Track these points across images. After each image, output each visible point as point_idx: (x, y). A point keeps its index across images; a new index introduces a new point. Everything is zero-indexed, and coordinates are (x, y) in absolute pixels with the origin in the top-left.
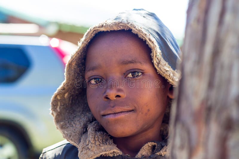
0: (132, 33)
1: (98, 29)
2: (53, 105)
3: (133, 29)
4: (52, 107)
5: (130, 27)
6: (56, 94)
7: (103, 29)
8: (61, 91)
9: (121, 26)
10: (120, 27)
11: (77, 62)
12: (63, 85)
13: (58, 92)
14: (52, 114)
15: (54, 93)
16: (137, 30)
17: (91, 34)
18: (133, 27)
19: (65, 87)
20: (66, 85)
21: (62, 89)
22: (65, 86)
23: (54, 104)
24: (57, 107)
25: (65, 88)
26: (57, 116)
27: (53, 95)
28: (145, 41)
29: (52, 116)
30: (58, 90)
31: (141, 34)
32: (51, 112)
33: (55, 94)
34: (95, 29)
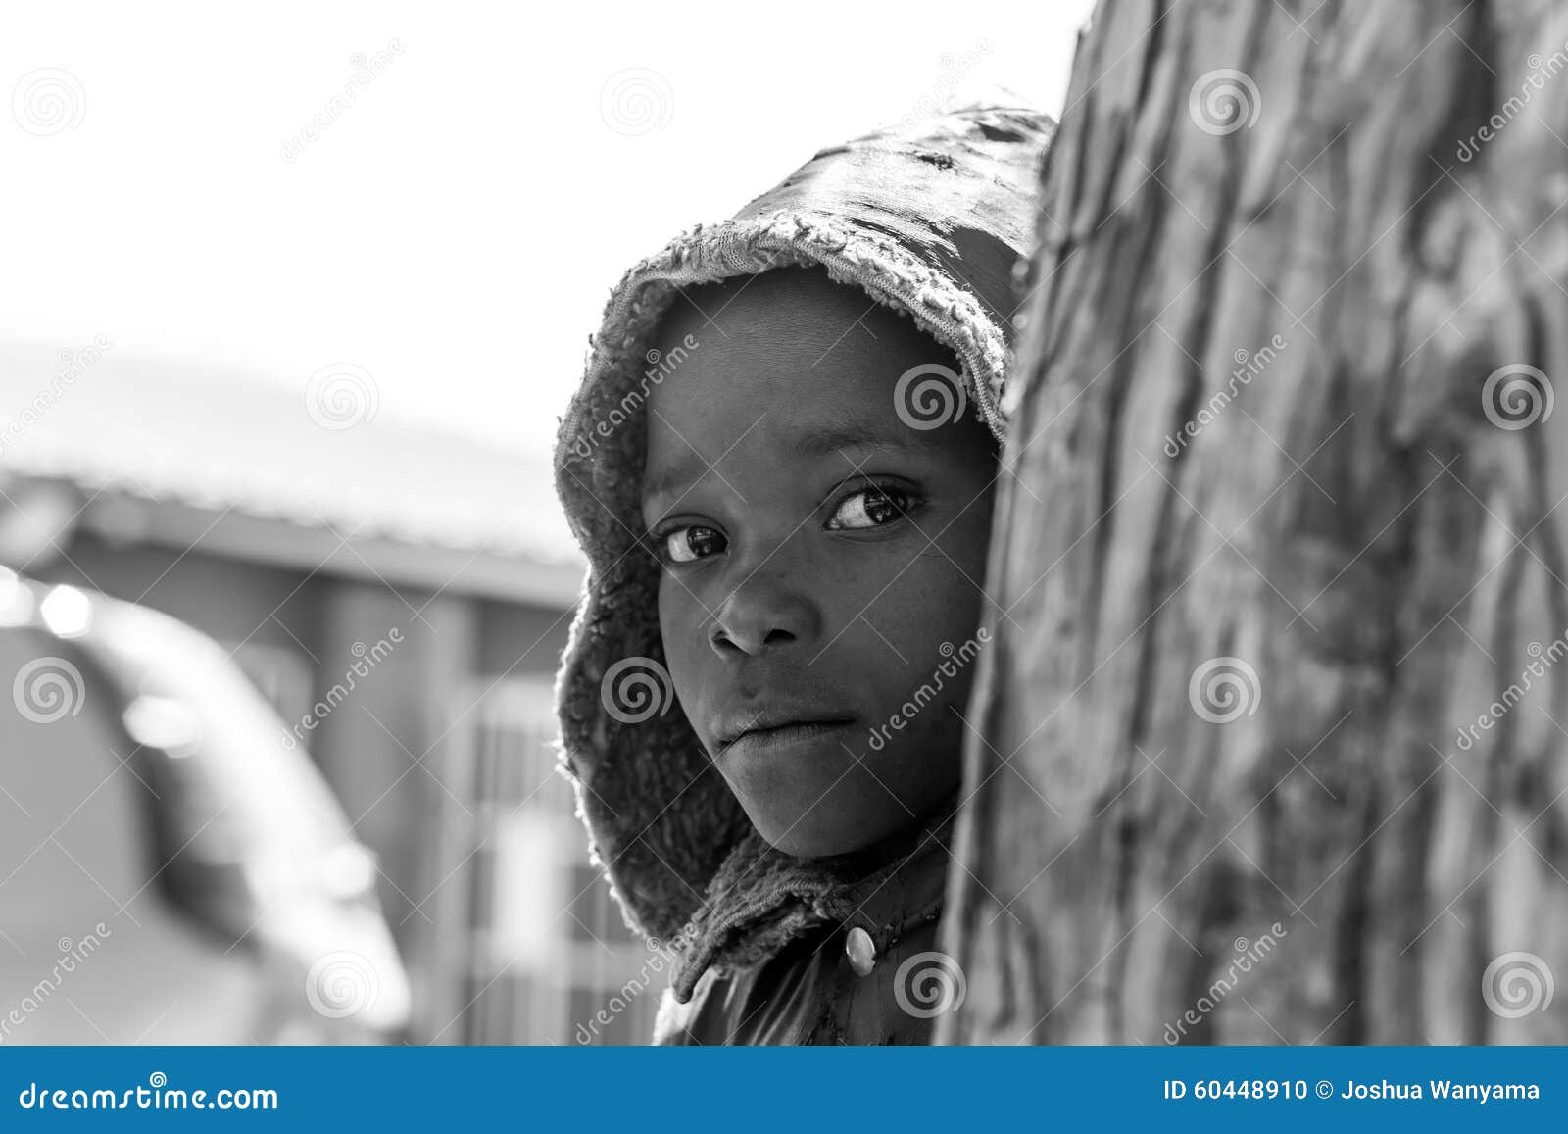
0: (833, 282)
1: (661, 276)
2: (573, 721)
3: (830, 260)
4: (564, 730)
5: (811, 252)
6: (573, 660)
7: (682, 276)
8: (594, 630)
9: (767, 250)
10: (765, 260)
11: (607, 451)
12: (591, 592)
13: (580, 645)
14: (572, 767)
15: (561, 654)
16: (852, 263)
17: (631, 303)
18: (828, 251)
19: (602, 601)
20: (603, 591)
21: (595, 618)
22: (601, 596)
23: (577, 717)
24: (591, 730)
25: (605, 607)
26: (599, 781)
27: (561, 665)
28: (910, 316)
29: (568, 776)
30: (577, 632)
31: (878, 281)
32: (563, 755)
33: (568, 659)
34: (648, 278)
